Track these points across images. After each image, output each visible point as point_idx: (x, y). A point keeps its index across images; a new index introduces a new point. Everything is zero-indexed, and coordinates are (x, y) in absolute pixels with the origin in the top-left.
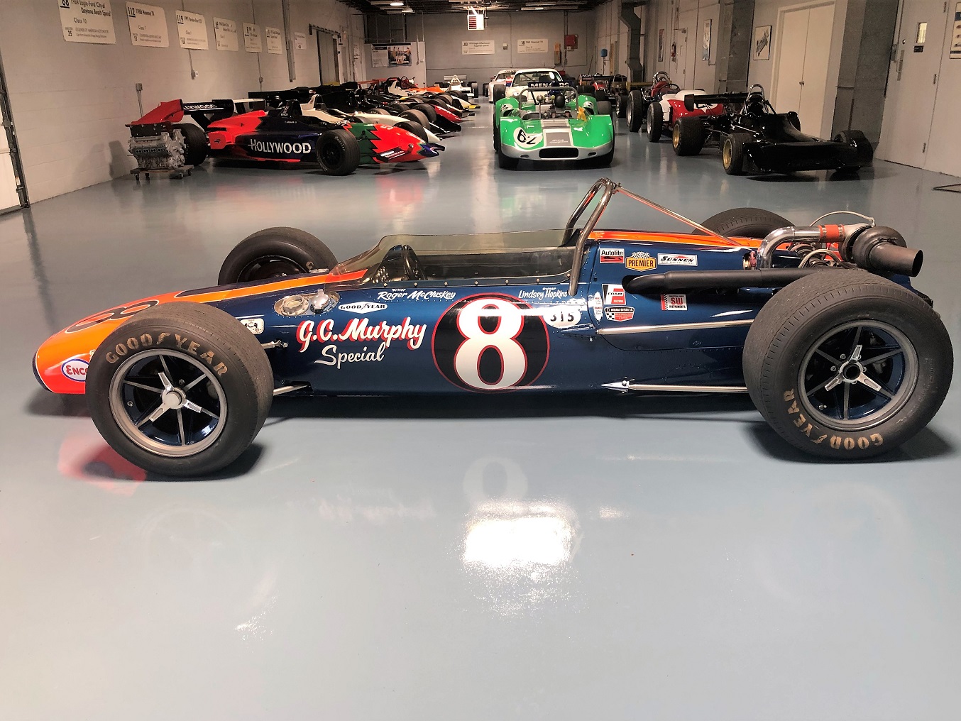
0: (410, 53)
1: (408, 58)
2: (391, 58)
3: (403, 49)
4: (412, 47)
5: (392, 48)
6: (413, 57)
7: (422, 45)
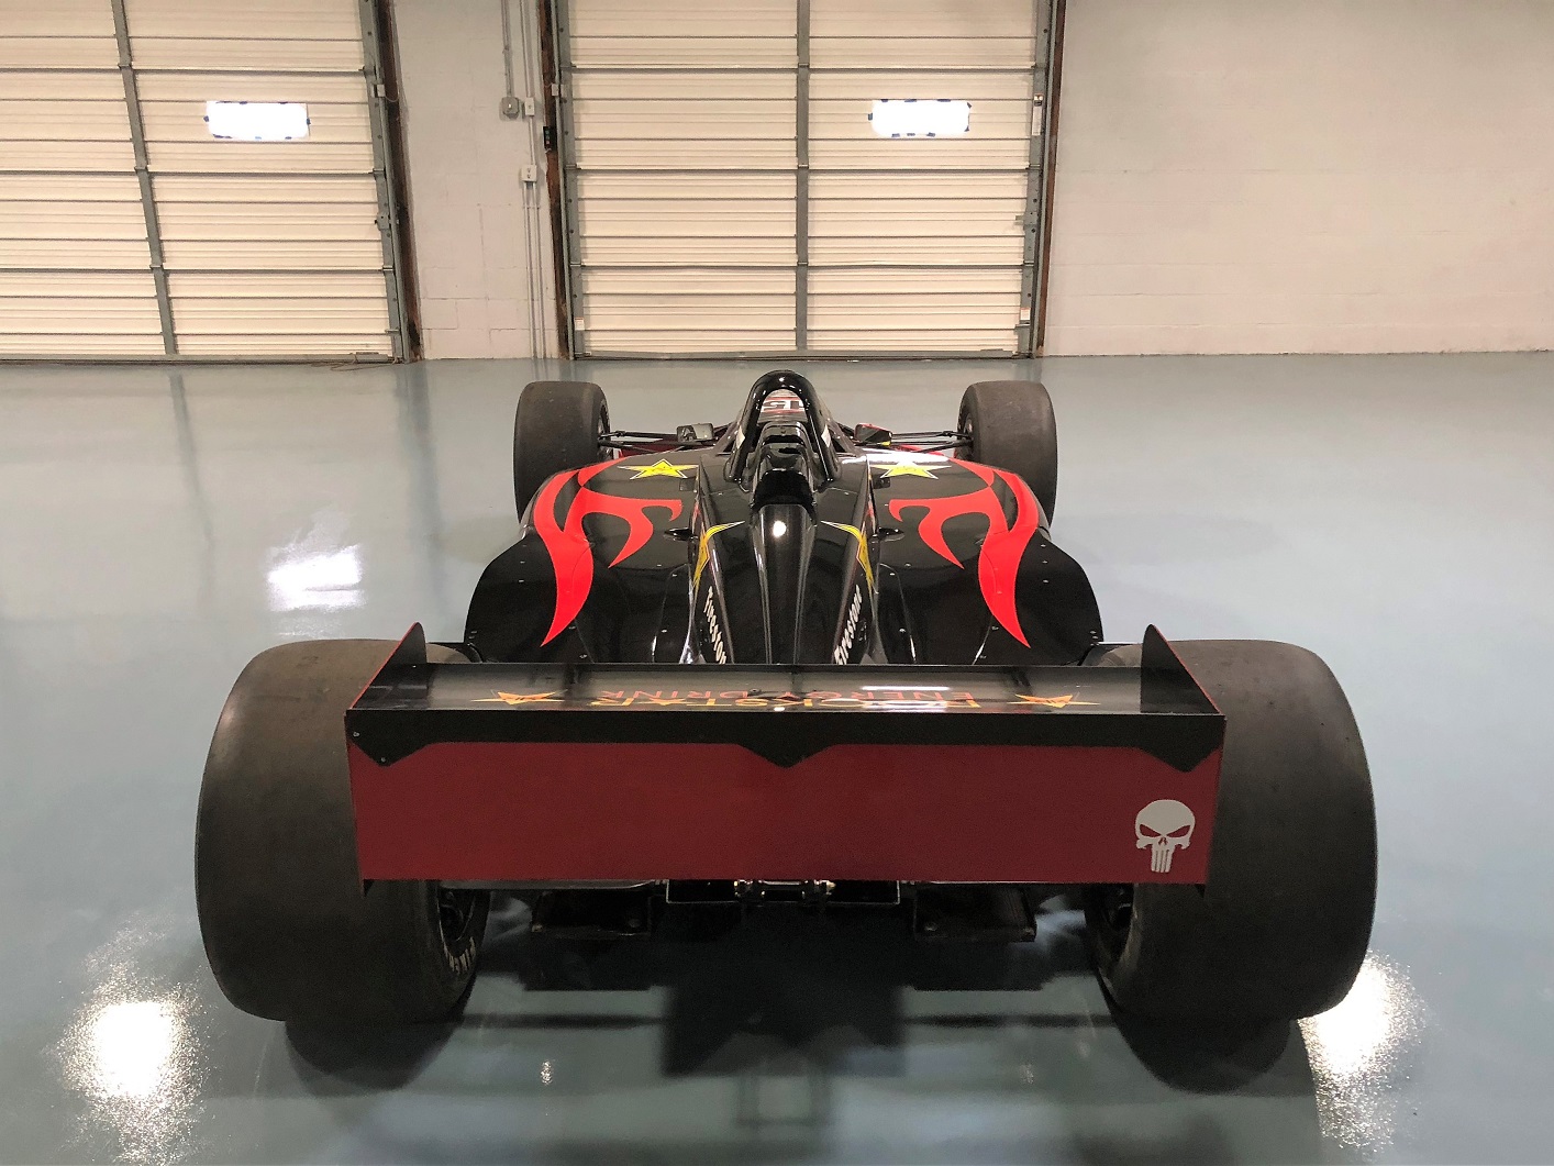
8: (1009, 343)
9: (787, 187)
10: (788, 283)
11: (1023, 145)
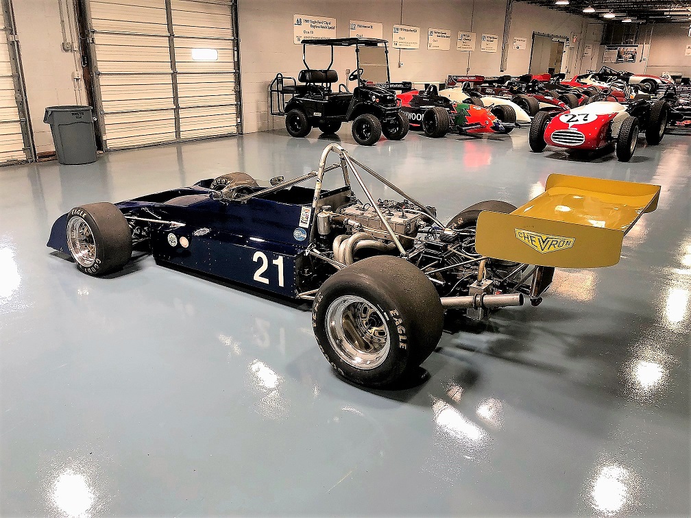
0: (636, 53)
1: (633, 57)
2: (619, 56)
3: (632, 49)
4: (639, 49)
5: (622, 48)
6: (638, 57)
7: (647, 47)
8: (234, 130)
9: (169, 79)
10: (172, 115)
11: (232, 64)
